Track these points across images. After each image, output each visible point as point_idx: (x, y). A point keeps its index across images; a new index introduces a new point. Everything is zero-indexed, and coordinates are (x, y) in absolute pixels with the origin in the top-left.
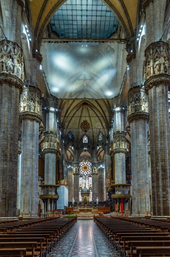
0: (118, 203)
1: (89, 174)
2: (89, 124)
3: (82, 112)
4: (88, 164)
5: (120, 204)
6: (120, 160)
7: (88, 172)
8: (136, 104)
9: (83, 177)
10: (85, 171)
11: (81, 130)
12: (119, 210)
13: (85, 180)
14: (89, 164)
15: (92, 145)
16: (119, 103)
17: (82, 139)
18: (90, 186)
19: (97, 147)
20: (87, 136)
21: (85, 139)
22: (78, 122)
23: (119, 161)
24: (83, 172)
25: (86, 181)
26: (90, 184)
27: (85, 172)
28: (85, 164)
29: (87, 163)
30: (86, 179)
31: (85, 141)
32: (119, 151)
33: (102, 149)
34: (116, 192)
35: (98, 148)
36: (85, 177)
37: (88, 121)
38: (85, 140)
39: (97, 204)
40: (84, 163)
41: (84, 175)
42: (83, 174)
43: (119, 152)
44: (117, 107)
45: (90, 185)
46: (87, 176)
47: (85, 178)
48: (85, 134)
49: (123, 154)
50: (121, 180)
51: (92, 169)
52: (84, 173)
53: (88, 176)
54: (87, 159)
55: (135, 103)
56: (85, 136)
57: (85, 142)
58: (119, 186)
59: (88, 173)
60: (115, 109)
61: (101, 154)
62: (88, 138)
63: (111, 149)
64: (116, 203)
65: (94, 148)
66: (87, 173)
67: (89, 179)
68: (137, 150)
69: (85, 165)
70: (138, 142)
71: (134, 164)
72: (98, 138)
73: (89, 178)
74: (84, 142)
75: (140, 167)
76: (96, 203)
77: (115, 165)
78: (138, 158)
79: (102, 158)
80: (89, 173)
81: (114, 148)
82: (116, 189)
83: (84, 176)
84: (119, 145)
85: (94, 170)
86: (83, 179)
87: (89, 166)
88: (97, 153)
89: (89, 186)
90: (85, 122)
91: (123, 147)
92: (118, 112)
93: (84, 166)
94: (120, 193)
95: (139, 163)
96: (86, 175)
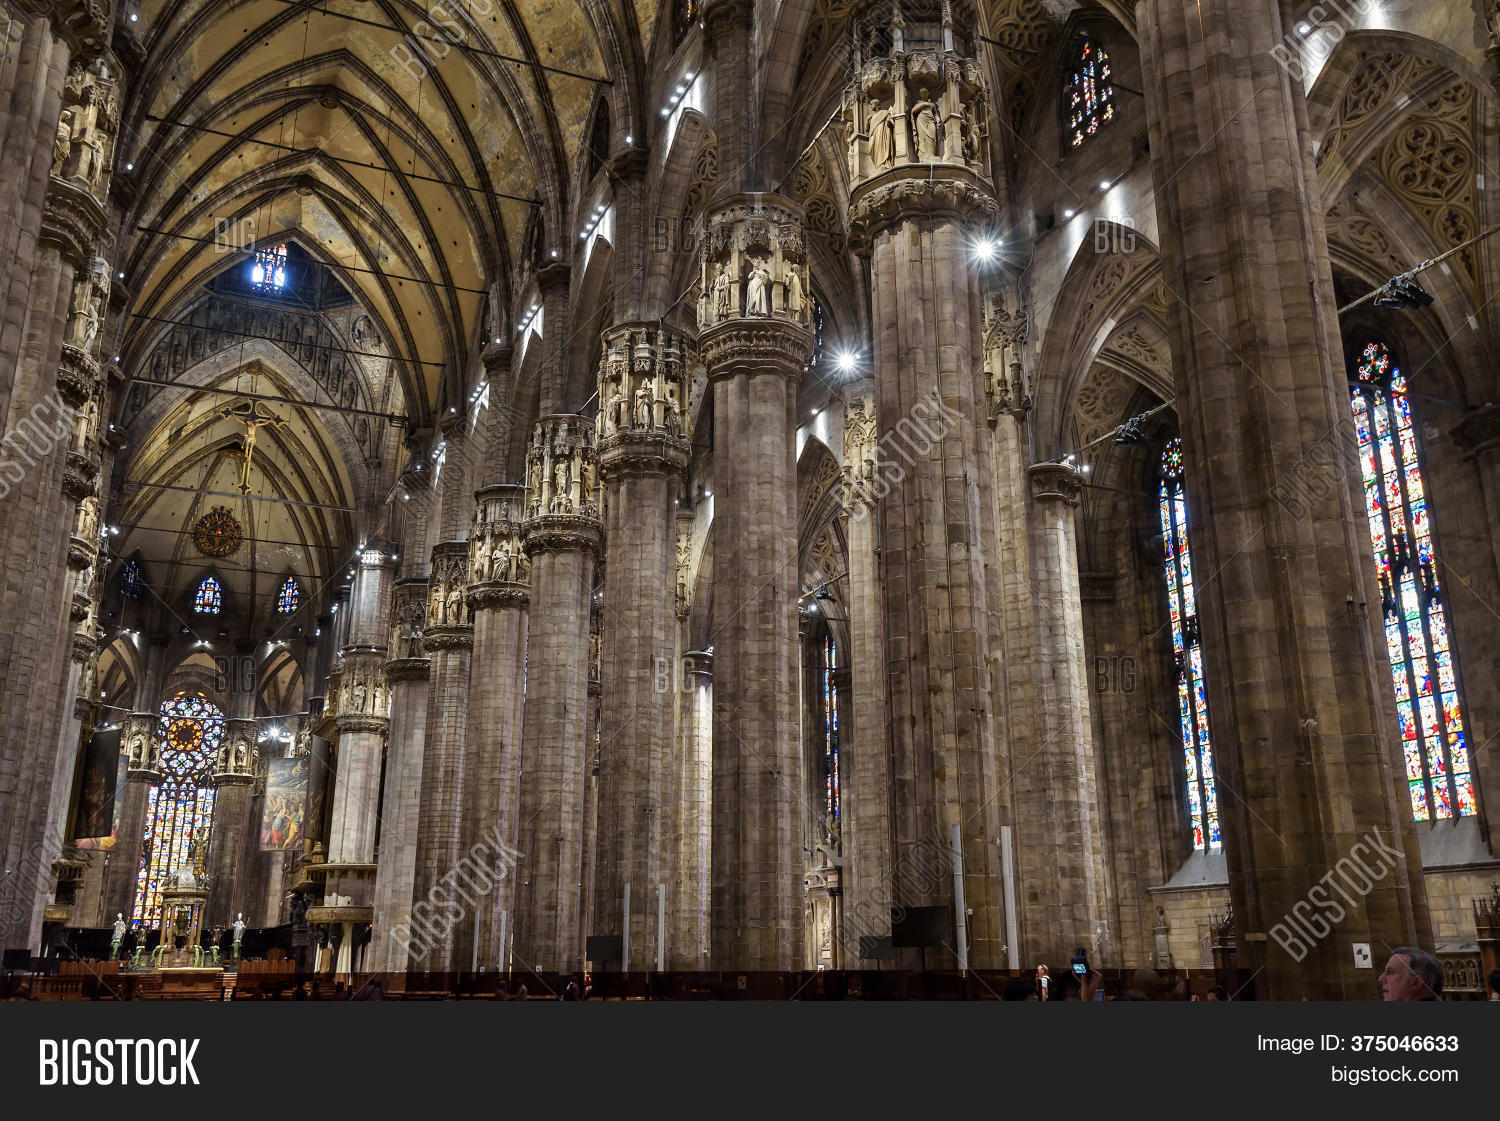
1: (201, 771)
2: (237, 527)
4: (204, 715)
6: (357, 761)
7: (199, 757)
8: (413, 634)
9: (165, 785)
10: (178, 752)
13: (172, 804)
14: (210, 715)
15: (241, 631)
17: (190, 591)
19: (265, 645)
20: (219, 579)
21: (209, 594)
22: (183, 513)
23: (354, 765)
24: (171, 758)
25: (181, 806)
26: (198, 824)
27: (182, 756)
28: (188, 714)
29: (197, 707)
30: (182, 796)
31: (204, 606)
32: (360, 723)
33: (287, 655)
34: (326, 897)
35: (270, 648)
36: (179, 784)
38: (208, 596)
40: (182, 706)
41: (175, 775)
42: (169, 767)
43: (359, 729)
45: (201, 832)
46: (189, 780)
47: (178, 792)
48: (210, 571)
49: (373, 737)
50: (352, 847)
51: (227, 752)
52: (174, 764)
53: (196, 782)
54: (199, 688)
55: (413, 628)
56: (210, 579)
57: (207, 610)
58: (343, 871)
59: (196, 762)
60: (363, 552)
61: (280, 674)
62: (226, 592)
65: (248, 646)
66: (189, 764)
67: (195, 798)
69: (183, 717)
72: (277, 599)
73: (201, 792)
74: (198, 609)
77: (339, 778)
79: (283, 692)
80: (200, 765)
81: (341, 710)
82: (329, 882)
83: (170, 779)
84: (360, 701)
85: (232, 760)
86: (163, 797)
87: (206, 726)
88: (262, 671)
89: (191, 835)
91: (377, 708)
93: (181, 723)
94: (343, 902)
96: (185, 776)
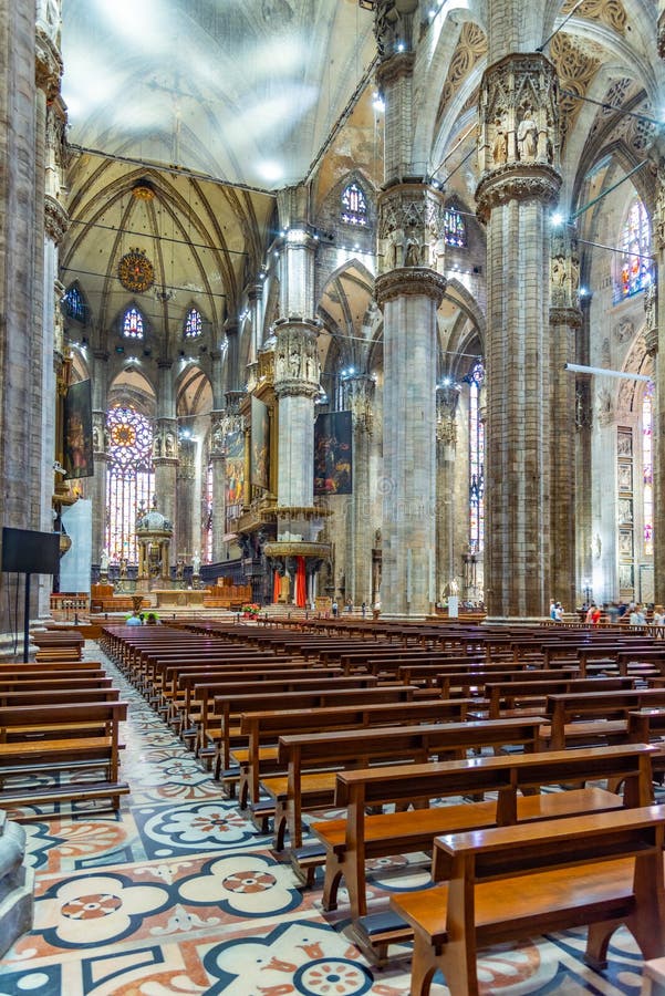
0: (287, 574)
1: (138, 461)
2: (151, 267)
3: (127, 215)
4: (136, 422)
5: (293, 576)
6: (298, 421)
7: (135, 451)
8: (410, 241)
9: (114, 470)
10: (121, 448)
11: (116, 285)
12: (291, 597)
13: (120, 483)
14: (140, 422)
15: (160, 353)
16: (301, 213)
17: (119, 321)
18: (139, 505)
19: (179, 361)
20: (140, 311)
21: (134, 322)
22: (109, 250)
23: (294, 425)
24: (116, 451)
25: (126, 484)
26: (139, 497)
27: (124, 450)
28: (124, 420)
29: (130, 416)
30: (127, 478)
31: (130, 332)
32: (297, 388)
33: (196, 370)
34: (279, 536)
35: (184, 364)
36: (124, 470)
37: (150, 256)
38: (133, 325)
39: (196, 574)
40: (120, 414)
41: (120, 463)
42: (116, 457)
43: (296, 394)
44: (293, 226)
45: (142, 503)
46: (130, 467)
47: (124, 475)
48: (133, 304)
49: (307, 400)
50: (299, 493)
51: (159, 442)
52: (119, 455)
53: (135, 469)
54: (129, 401)
55: (407, 235)
56: (134, 311)
57: (133, 335)
58: (294, 513)
59: (134, 454)
60: (286, 232)
61: (187, 391)
62: (146, 322)
63: (266, 379)
64: (282, 574)
65: (166, 364)
66: (129, 456)
67: (136, 478)
68: (406, 399)
69: (121, 423)
70: (411, 371)
71: (394, 443)
72: (185, 327)
73: (139, 475)
74: (127, 334)
75: (414, 457)
76: (189, 570)
77: (281, 437)
78: (410, 424)
79: (190, 405)
80: (137, 457)
81: (279, 378)
82: (281, 522)
83: (117, 466)
84: (297, 368)
85: (164, 447)
86: (114, 478)
87: (138, 430)
88: (179, 382)
89: (135, 505)
90: (137, 257)
91: (310, 376)
92: (298, 246)
93: (120, 426)
94: (296, 538)
95: (411, 442)
96: (127, 464)
